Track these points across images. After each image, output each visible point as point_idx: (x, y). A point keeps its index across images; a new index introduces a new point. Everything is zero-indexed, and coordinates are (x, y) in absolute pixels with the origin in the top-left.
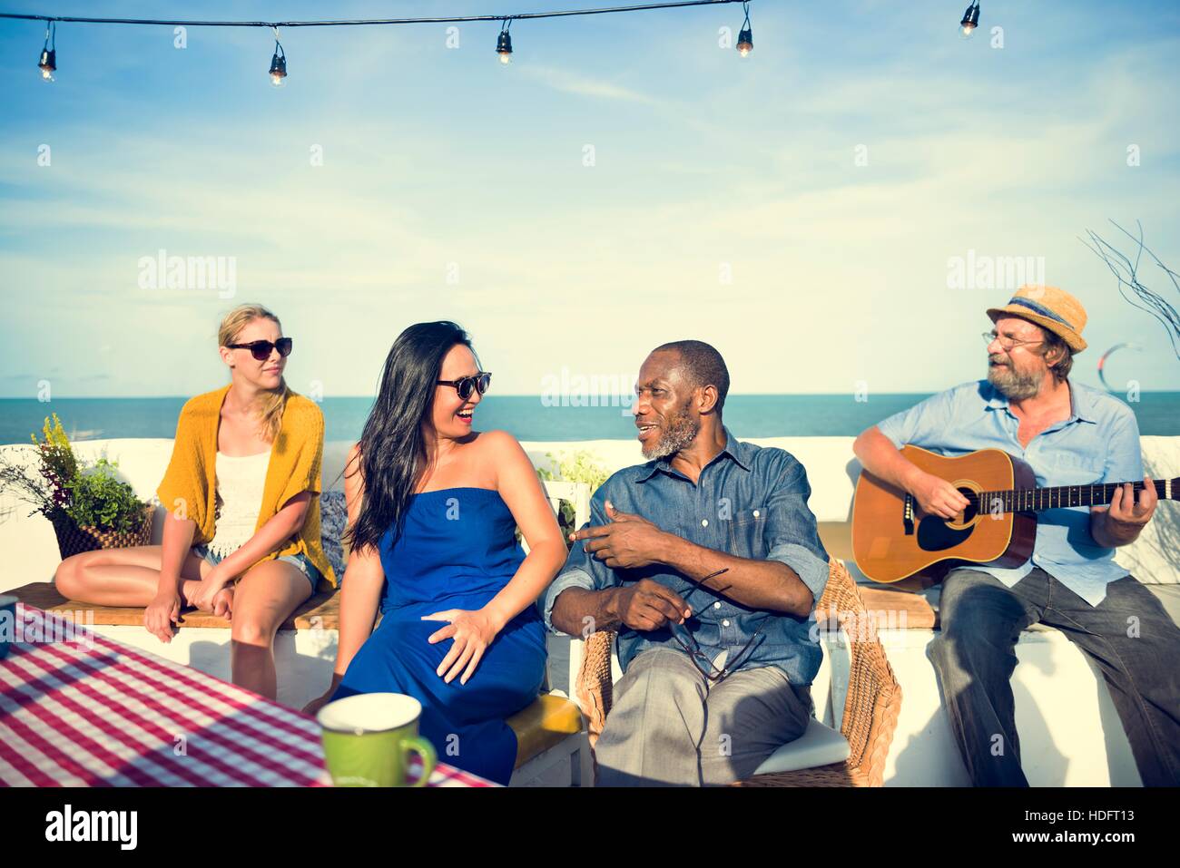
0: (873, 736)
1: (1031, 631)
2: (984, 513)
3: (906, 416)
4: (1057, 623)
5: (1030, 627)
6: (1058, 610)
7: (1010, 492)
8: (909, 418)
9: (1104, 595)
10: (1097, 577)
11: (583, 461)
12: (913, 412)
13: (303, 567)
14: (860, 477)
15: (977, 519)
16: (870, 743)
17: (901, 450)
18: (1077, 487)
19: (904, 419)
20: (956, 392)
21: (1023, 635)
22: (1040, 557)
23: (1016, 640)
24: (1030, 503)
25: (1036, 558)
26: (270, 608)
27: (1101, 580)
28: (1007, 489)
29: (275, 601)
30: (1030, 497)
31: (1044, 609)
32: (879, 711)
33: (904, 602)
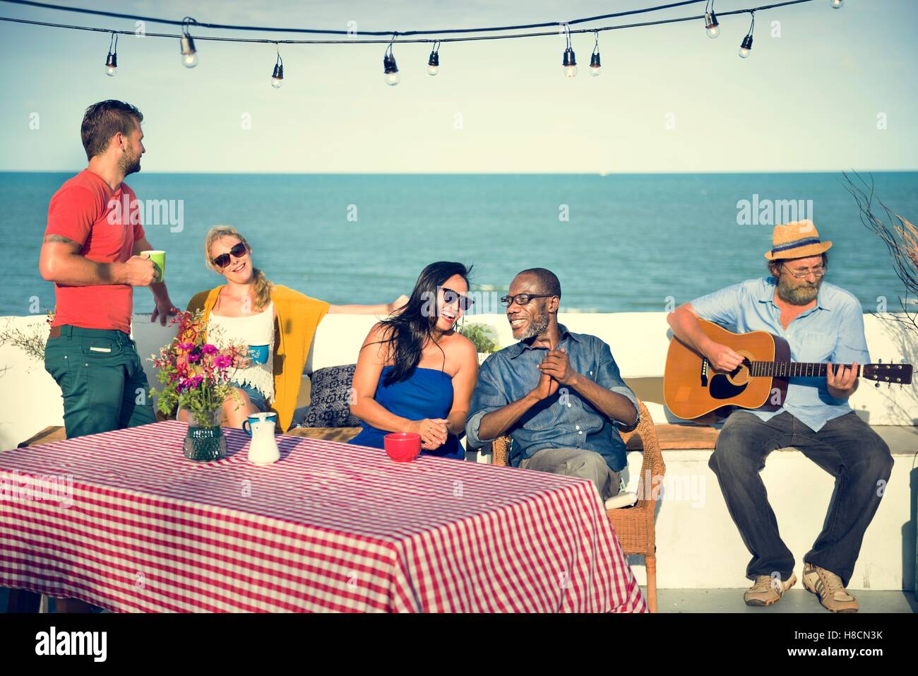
2: (754, 375)
7: (772, 363)
18: (812, 364)
22: (789, 404)
24: (783, 371)
25: (786, 405)
28: (770, 361)
30: (784, 368)
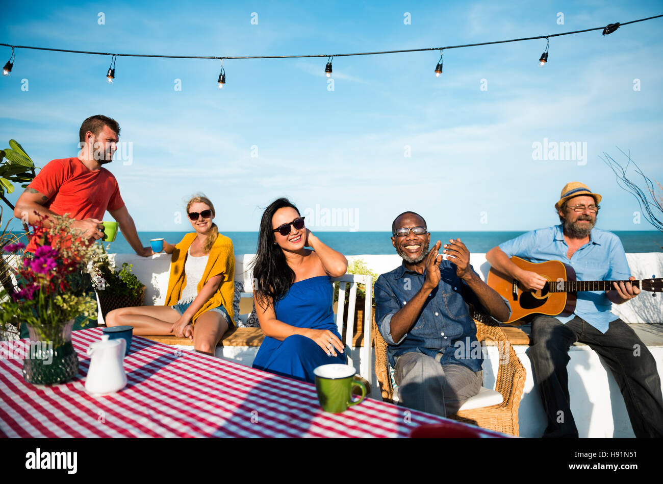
0: (514, 392)
1: (575, 345)
2: (552, 292)
3: (513, 242)
4: (587, 341)
5: (574, 343)
6: (587, 336)
8: (515, 243)
9: (608, 328)
10: (604, 320)
11: (358, 265)
12: (516, 241)
13: (225, 315)
14: (489, 272)
15: (549, 295)
16: (512, 396)
17: (511, 259)
18: (598, 281)
19: (513, 244)
20: (537, 232)
21: (571, 347)
22: (578, 311)
23: (568, 349)
24: (575, 288)
25: (576, 312)
26: (212, 335)
27: (606, 321)
29: (213, 331)
30: (574, 285)
31: (580, 334)
32: (516, 380)
33: (514, 332)
